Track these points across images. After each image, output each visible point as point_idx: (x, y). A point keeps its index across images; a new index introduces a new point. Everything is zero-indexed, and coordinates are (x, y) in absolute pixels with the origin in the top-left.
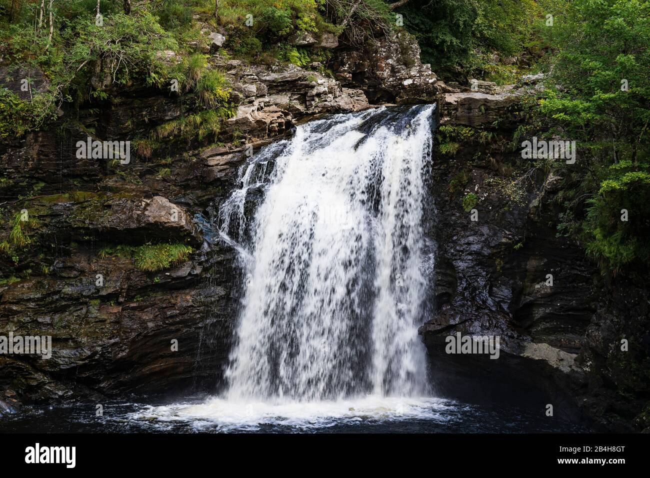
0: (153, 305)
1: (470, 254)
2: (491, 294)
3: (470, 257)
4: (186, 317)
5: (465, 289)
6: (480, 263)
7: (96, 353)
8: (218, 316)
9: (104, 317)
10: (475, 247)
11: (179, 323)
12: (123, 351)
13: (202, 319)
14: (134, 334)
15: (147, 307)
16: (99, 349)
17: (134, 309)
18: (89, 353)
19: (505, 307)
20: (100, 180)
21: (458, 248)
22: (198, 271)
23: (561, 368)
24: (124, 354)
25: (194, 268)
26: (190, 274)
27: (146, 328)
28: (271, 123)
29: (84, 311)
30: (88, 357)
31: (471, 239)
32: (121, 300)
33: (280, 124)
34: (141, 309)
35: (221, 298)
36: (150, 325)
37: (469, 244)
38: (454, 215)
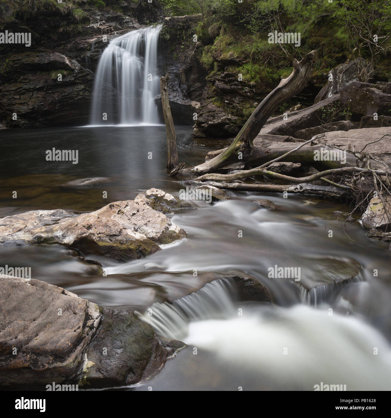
0: (57, 92)
1: (173, 73)
2: (180, 87)
3: (173, 74)
4: (70, 96)
5: (170, 85)
6: (176, 76)
7: (35, 107)
8: (82, 96)
9: (39, 96)
10: (175, 71)
11: (68, 98)
12: (46, 107)
13: (76, 97)
14: (50, 102)
15: (55, 92)
16: (36, 106)
17: (50, 93)
18: (32, 107)
19: (184, 91)
20: (36, 48)
21: (169, 71)
22: (73, 79)
23: (196, 107)
24: (46, 108)
25: (71, 78)
26: (70, 80)
27: (55, 99)
28: (104, 29)
29: (31, 94)
30: (32, 109)
31: (174, 68)
32: (45, 90)
33: (108, 30)
34: (53, 93)
35: (83, 89)
36: (57, 99)
37: (172, 70)
38: (169, 61)
